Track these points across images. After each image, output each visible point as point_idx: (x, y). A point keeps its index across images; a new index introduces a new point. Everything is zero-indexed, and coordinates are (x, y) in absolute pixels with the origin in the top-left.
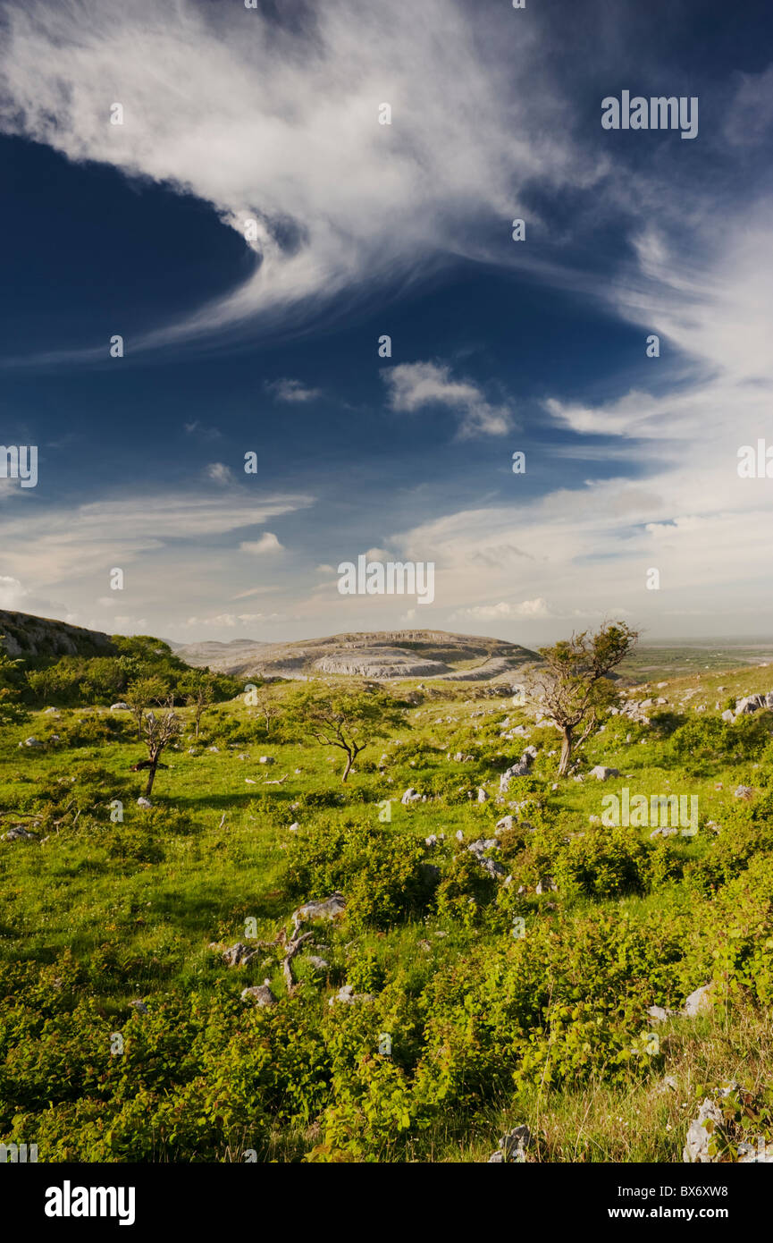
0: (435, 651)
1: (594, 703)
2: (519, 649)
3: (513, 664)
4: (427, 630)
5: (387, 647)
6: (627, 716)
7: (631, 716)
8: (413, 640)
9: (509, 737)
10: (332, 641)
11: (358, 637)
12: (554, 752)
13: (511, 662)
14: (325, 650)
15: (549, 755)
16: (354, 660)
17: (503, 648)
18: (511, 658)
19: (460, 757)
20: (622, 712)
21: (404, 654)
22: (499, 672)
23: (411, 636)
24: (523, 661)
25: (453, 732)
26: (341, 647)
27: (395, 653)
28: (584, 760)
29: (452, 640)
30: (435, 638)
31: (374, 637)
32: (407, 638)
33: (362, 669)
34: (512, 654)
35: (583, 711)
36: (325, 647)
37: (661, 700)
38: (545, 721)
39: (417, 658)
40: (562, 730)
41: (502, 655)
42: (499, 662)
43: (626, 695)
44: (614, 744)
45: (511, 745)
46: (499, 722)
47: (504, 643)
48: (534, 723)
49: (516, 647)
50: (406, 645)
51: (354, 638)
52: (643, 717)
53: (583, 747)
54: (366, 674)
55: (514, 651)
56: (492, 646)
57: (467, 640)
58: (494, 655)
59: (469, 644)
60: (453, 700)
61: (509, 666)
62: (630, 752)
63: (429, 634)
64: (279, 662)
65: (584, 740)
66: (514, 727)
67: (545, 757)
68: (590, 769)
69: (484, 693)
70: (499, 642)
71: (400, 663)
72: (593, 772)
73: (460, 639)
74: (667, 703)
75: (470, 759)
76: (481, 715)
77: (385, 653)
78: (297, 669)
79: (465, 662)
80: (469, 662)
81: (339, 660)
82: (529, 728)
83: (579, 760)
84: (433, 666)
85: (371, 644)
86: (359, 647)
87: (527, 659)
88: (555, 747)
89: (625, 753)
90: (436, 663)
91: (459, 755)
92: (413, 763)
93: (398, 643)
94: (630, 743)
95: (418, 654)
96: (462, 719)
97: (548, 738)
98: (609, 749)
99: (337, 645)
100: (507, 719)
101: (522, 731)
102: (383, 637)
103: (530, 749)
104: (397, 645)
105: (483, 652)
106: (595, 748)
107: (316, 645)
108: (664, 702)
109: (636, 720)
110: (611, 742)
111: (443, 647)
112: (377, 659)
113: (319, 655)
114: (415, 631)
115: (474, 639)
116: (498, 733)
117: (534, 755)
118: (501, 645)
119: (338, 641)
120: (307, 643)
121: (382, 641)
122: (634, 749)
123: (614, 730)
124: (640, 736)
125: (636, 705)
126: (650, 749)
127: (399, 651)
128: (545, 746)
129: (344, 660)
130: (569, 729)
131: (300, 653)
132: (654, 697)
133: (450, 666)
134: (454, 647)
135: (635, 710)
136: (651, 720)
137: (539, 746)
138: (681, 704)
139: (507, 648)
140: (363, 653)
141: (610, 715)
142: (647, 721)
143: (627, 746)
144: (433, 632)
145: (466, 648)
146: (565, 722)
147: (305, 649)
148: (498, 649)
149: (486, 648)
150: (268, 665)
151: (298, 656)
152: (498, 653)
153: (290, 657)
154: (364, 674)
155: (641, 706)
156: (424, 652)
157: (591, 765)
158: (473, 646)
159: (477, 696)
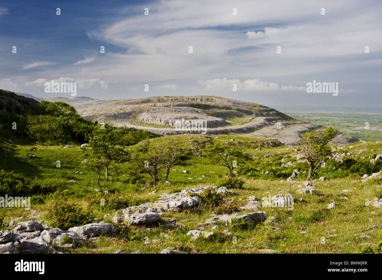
0: (218, 111)
1: (322, 155)
2: (274, 112)
3: (270, 122)
4: (212, 96)
5: (186, 107)
6: (335, 159)
7: (336, 160)
8: (203, 103)
9: (286, 166)
10: (148, 101)
11: (166, 99)
12: (305, 172)
13: (268, 120)
14: (144, 108)
15: (304, 173)
16: (165, 115)
17: (264, 111)
18: (268, 118)
19: (268, 173)
20: (333, 158)
21: (197, 112)
22: (260, 127)
23: (202, 100)
24: (276, 120)
25: (259, 163)
26: (155, 106)
27: (191, 111)
28: (317, 174)
29: (229, 104)
30: (218, 102)
31: (176, 99)
32: (199, 101)
33: (170, 121)
34: (269, 115)
35: (317, 157)
36: (144, 105)
37: (349, 154)
38: (301, 160)
39: (206, 115)
40: (309, 163)
41: (263, 115)
42: (261, 120)
43: (336, 150)
44: (328, 170)
45: (287, 169)
46: (279, 160)
47: (265, 107)
48: (296, 161)
49: (273, 110)
50: (198, 106)
51: (163, 100)
52: (341, 160)
53: (316, 171)
54: (173, 125)
55: (271, 113)
56: (256, 108)
57: (239, 104)
58: (257, 115)
59: (241, 107)
60: (249, 147)
61: (267, 123)
62: (334, 173)
63: (214, 99)
64: (115, 114)
65: (317, 168)
66: (288, 162)
67: (302, 174)
68: (319, 178)
69: (264, 144)
70: (261, 106)
71: (195, 118)
72: (320, 179)
73: (235, 103)
74: (351, 155)
75: (271, 174)
76: (269, 156)
77: (184, 111)
78: (126, 119)
79: (237, 119)
80: (240, 119)
81: (155, 115)
82: (294, 163)
83: (315, 175)
84: (217, 121)
85: (175, 104)
86: (167, 106)
87: (279, 119)
88: (306, 170)
89: (332, 173)
90: (219, 119)
91: (267, 172)
92: (250, 174)
93: (193, 104)
94: (335, 170)
95: (206, 112)
96: (260, 158)
97: (303, 167)
98: (326, 171)
99: (153, 104)
100: (283, 159)
101: (291, 164)
102: (183, 100)
103: (296, 170)
104: (192, 106)
105: (249, 113)
106: (321, 171)
107: (137, 104)
108: (350, 154)
109: (338, 161)
110: (327, 169)
111: (223, 108)
112: (179, 115)
113: (141, 111)
114: (205, 96)
115: (244, 104)
116: (280, 164)
117: (298, 173)
118: (262, 108)
119: (152, 101)
120: (130, 101)
121: (182, 103)
122: (336, 172)
123: (329, 165)
124: (339, 167)
125: (339, 155)
126: (341, 172)
127: (194, 110)
128: (302, 170)
129: (158, 115)
130: (312, 163)
131: (129, 108)
132: (346, 152)
133: (227, 121)
134: (230, 109)
135: (338, 157)
136: (344, 161)
137: (299, 170)
138: (356, 156)
139: (266, 111)
140: (170, 111)
141: (328, 158)
142: (342, 161)
143: (333, 171)
144: (217, 97)
145: (239, 110)
146: (311, 160)
147: (132, 106)
148: (260, 111)
149: (252, 110)
150: (108, 116)
151: (127, 112)
152: (260, 114)
153: (122, 112)
154: (171, 125)
155: (341, 155)
156: (211, 111)
157: (319, 176)
158: (243, 109)
159: (261, 146)
